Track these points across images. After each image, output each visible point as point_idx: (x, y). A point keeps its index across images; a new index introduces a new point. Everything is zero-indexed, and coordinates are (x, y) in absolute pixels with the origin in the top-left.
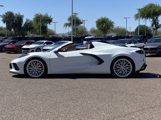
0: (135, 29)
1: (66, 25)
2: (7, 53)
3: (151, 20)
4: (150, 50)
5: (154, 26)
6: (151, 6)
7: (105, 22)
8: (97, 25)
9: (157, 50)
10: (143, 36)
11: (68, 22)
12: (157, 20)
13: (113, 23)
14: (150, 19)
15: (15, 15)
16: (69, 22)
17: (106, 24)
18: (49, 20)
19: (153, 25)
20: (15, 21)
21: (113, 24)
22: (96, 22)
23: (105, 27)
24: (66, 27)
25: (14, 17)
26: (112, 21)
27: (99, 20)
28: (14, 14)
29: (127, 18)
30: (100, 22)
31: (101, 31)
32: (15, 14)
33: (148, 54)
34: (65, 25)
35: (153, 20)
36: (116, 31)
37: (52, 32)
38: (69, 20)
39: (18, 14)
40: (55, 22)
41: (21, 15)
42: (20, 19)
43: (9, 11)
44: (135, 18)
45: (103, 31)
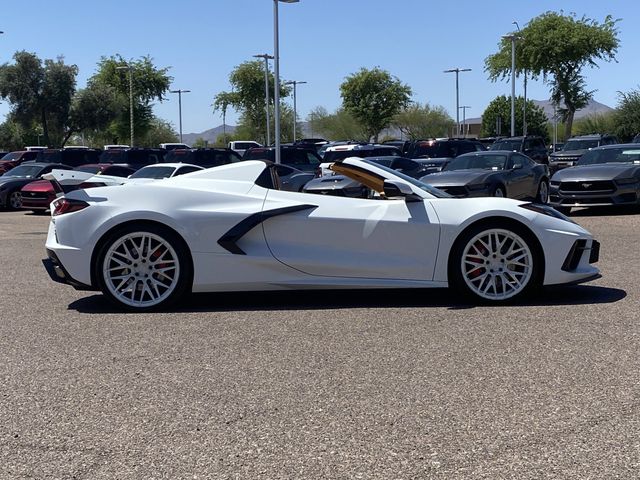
0: (483, 113)
1: (225, 100)
2: (31, 212)
3: (551, 77)
4: (588, 189)
5: (563, 100)
6: (551, 23)
7: (376, 90)
8: (346, 100)
9: (615, 190)
10: (531, 140)
11: (232, 89)
12: (576, 77)
13: (409, 93)
14: (545, 72)
15: (43, 66)
16: (235, 90)
17: (379, 97)
18: (156, 84)
19: (556, 97)
20: (46, 88)
21: (408, 96)
22: (343, 87)
23: (377, 106)
24: (225, 108)
25: (40, 73)
26: (403, 85)
27: (352, 81)
28: (39, 61)
29: (457, 71)
30: (357, 89)
31: (362, 122)
32: (43, 61)
33: (577, 205)
34: (221, 99)
35: (559, 77)
36: (408, 123)
37: (160, 128)
38: (234, 81)
39: (56, 61)
40: (179, 92)
41: (67, 67)
42: (63, 78)
43: (20, 51)
44: (488, 73)
45: (371, 123)
